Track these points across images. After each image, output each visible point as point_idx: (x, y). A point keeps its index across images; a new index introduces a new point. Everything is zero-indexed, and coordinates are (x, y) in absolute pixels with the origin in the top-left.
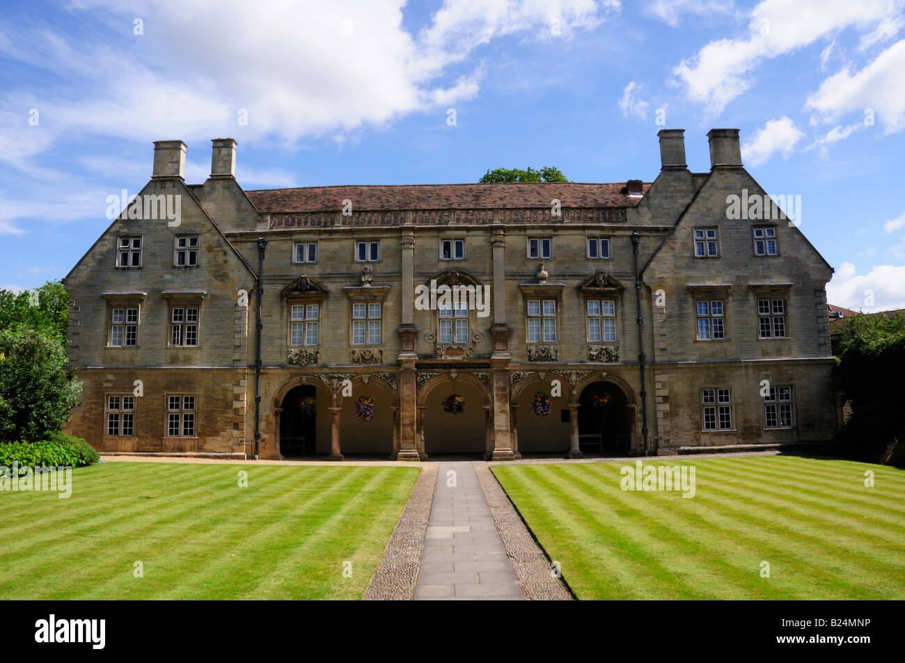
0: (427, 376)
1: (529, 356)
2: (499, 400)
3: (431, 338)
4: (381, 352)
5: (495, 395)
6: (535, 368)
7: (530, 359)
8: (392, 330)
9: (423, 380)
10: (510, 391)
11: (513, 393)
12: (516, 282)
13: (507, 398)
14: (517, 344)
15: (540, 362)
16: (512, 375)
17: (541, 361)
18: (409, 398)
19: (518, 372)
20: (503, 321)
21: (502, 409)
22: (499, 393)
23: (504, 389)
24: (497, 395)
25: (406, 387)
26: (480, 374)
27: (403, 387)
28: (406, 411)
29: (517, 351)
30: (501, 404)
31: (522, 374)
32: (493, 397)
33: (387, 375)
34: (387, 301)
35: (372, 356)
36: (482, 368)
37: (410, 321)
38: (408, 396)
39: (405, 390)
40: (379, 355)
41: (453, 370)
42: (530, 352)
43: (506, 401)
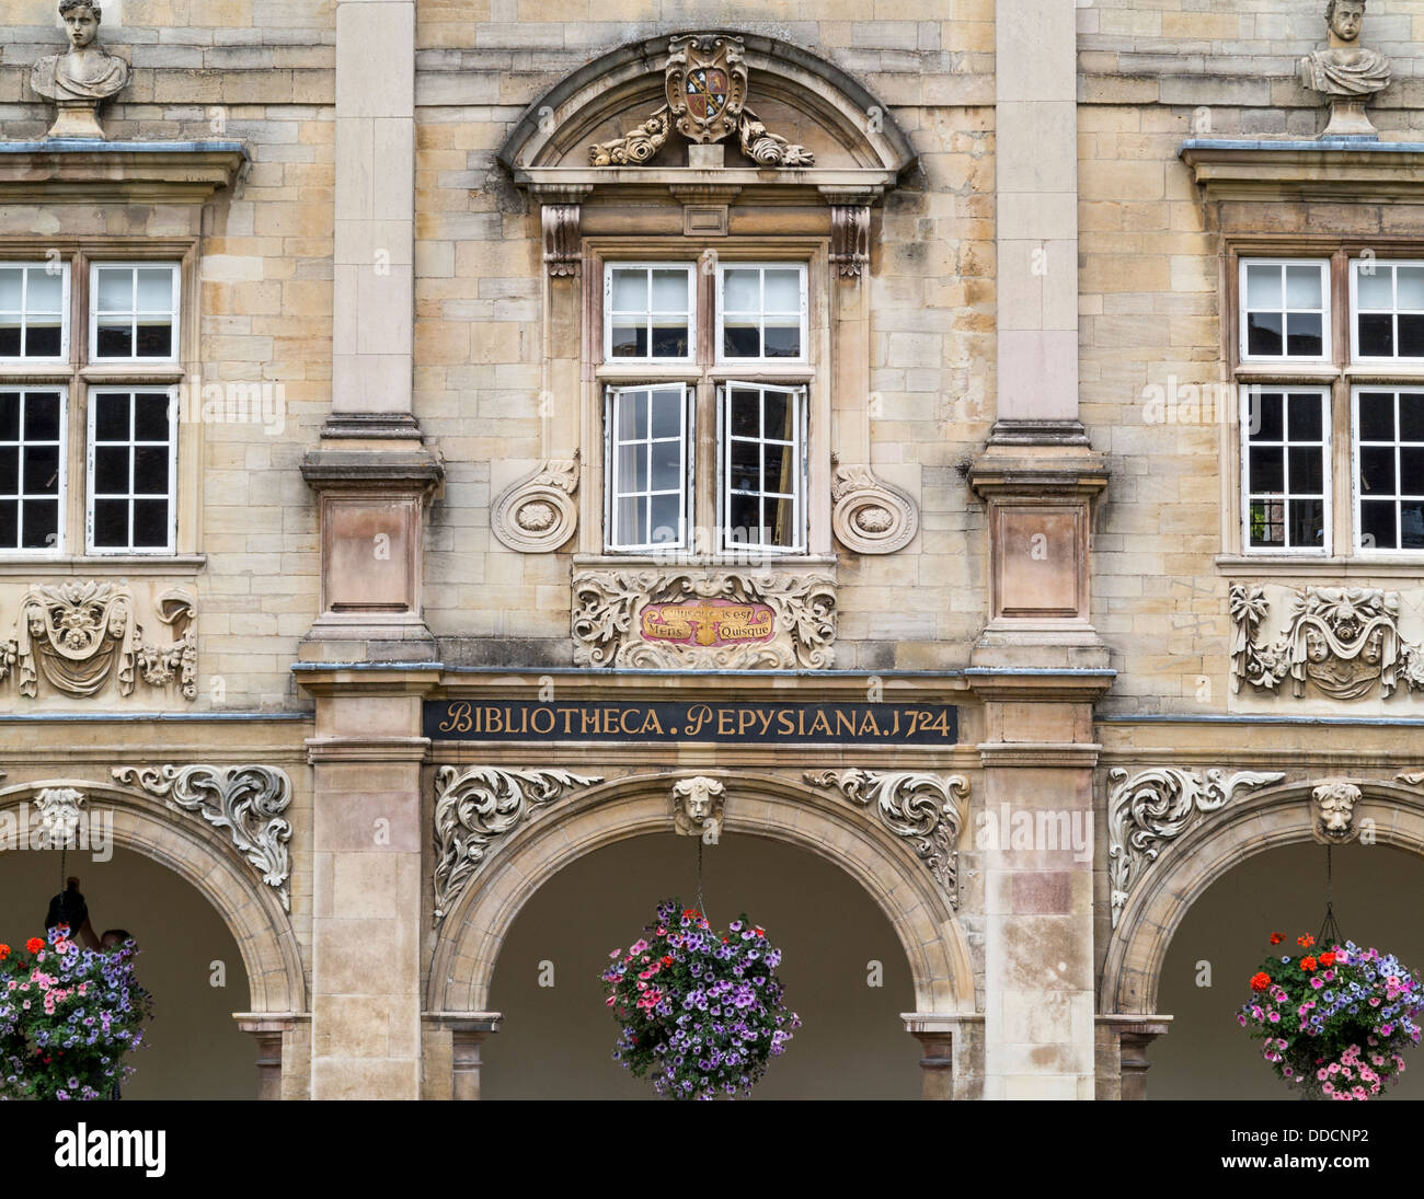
0: (502, 791)
1: (1246, 658)
2: (1027, 974)
3: (538, 514)
4: (178, 613)
5: (993, 941)
6: (1285, 743)
7: (1249, 680)
8: (258, 460)
9: (483, 818)
10: (1102, 909)
11: (1122, 920)
12: (1157, 122)
13: (1073, 957)
14: (1156, 567)
15: (1319, 708)
16: (1118, 794)
17: (1329, 693)
18: (374, 949)
19: (1159, 773)
20: (1060, 407)
21: (1045, 1039)
22: (1027, 919)
23: (1059, 893)
24: (1011, 933)
25: (349, 865)
26: (889, 781)
27: (329, 873)
28: (351, 1041)
29: (1158, 626)
30: (1036, 995)
31: (1189, 789)
32: (978, 950)
33: (219, 774)
34: (223, 251)
35: (114, 640)
36: (901, 738)
37: (391, 397)
38: (369, 928)
39: (345, 890)
40: (159, 640)
41: (693, 751)
42: (1251, 627)
43: (1071, 977)
